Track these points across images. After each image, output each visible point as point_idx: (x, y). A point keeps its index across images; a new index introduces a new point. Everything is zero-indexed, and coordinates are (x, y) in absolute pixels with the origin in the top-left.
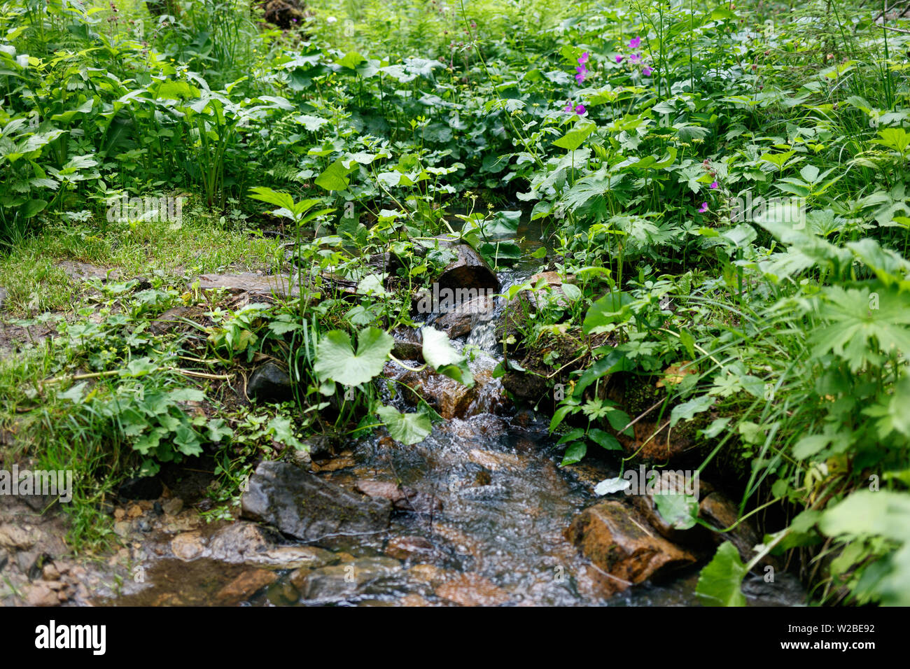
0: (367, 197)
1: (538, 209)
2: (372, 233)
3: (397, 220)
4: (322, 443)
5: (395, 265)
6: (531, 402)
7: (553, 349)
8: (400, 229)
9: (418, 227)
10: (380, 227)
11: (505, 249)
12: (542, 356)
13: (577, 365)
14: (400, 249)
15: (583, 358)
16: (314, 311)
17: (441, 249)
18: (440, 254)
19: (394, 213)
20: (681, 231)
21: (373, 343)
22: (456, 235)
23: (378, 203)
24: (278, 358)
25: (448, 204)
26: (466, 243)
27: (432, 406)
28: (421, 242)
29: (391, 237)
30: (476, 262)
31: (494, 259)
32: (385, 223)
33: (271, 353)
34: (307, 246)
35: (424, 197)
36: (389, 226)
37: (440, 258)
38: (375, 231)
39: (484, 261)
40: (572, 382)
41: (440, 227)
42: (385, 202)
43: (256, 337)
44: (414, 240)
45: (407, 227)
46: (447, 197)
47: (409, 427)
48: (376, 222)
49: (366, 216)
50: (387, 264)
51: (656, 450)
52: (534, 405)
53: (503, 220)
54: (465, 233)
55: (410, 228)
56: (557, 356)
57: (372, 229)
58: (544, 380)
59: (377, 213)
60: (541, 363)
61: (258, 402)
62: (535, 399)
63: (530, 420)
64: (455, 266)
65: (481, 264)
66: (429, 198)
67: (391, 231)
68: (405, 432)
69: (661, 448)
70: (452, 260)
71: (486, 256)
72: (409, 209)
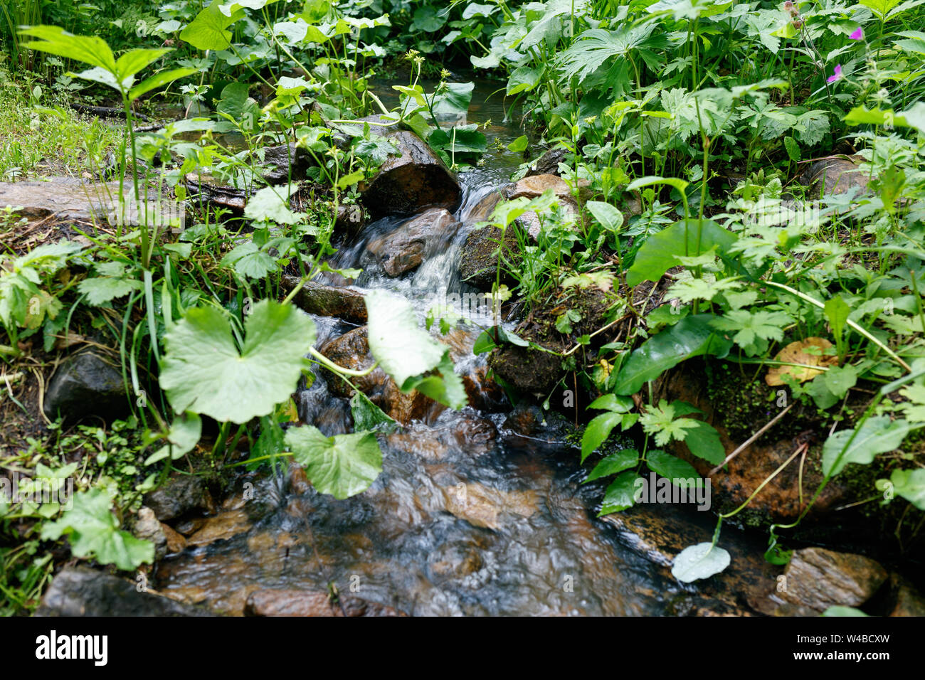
0: (260, 61)
1: (518, 78)
2: (268, 113)
3: (305, 93)
4: (189, 493)
5: (304, 164)
6: (539, 395)
7: (569, 305)
8: (309, 107)
9: (334, 105)
10: (280, 105)
11: (464, 137)
12: (554, 318)
13: (612, 333)
14: (310, 138)
15: (619, 323)
16: (168, 252)
17: (373, 138)
18: (374, 146)
19: (299, 83)
20: (752, 113)
21: (274, 330)
22: (393, 117)
23: (275, 71)
24: (103, 341)
25: (372, 73)
26: (408, 128)
27: (376, 402)
28: (342, 128)
29: (296, 119)
30: (426, 159)
31: (449, 153)
32: (287, 97)
33: (91, 332)
34: (147, 139)
35: (342, 61)
36: (293, 102)
37: (375, 153)
38: (272, 111)
39: (437, 155)
40: (604, 362)
41: (368, 106)
42: (285, 69)
43: (60, 305)
44: (331, 123)
45: (320, 105)
46: (373, 60)
47: (343, 463)
48: (274, 96)
49: (259, 88)
50: (293, 161)
51: (773, 497)
52: (543, 400)
53: (449, 95)
54: (408, 113)
55: (324, 106)
56: (577, 319)
57: (267, 108)
58: (559, 360)
59: (273, 82)
60: (552, 330)
61: (65, 427)
62: (545, 391)
63: (537, 423)
64: (396, 165)
65: (434, 161)
66: (349, 62)
67: (296, 110)
68: (337, 474)
69: (784, 494)
70: (390, 155)
71: (437, 149)
72: (320, 79)
